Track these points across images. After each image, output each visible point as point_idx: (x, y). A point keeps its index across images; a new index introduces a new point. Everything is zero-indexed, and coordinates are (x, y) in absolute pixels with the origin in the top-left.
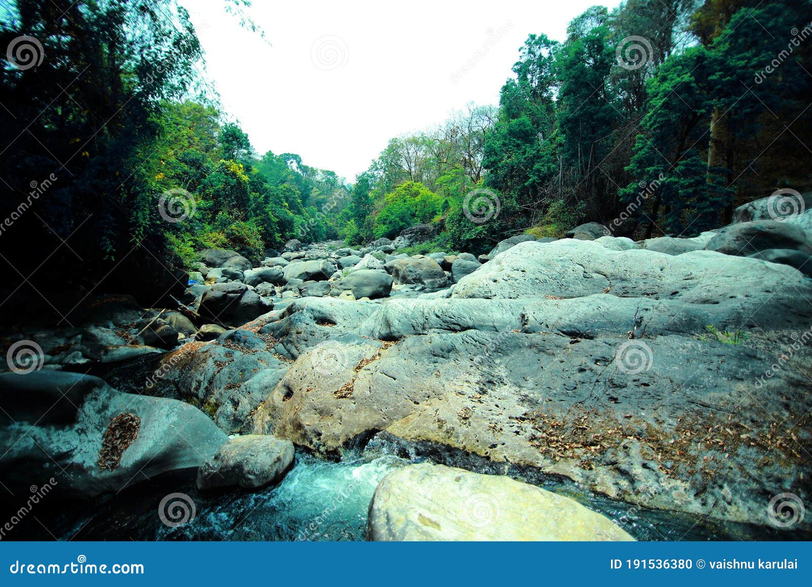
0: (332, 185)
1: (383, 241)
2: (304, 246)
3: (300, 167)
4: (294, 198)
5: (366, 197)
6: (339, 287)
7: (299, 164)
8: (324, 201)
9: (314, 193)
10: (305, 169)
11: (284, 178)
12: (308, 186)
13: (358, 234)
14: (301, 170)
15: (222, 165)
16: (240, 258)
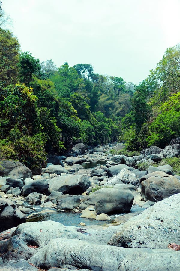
0: (120, 90)
1: (154, 149)
2: (90, 149)
3: (91, 75)
4: (83, 105)
5: (144, 105)
6: (87, 202)
7: (90, 73)
8: (112, 106)
9: (103, 99)
10: (95, 77)
11: (76, 86)
12: (97, 93)
13: (136, 140)
14: (92, 77)
15: (17, 89)
16: (23, 168)
